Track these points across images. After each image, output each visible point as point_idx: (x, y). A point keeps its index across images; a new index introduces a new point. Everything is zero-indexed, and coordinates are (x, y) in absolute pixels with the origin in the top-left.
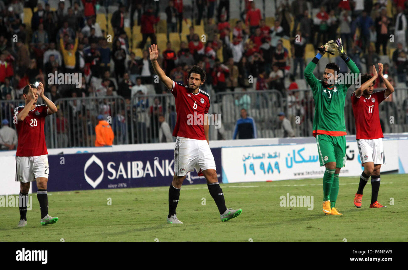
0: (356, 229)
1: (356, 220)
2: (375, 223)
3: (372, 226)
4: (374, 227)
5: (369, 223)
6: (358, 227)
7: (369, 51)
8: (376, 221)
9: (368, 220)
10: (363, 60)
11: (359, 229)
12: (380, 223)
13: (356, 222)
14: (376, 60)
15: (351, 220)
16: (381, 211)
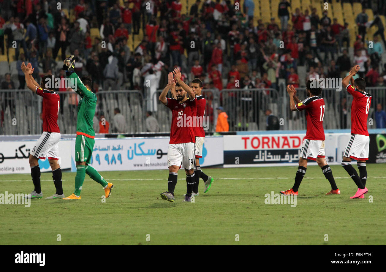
0: (29, 223)
1: (29, 215)
2: (47, 218)
3: (44, 221)
4: (46, 222)
5: (42, 218)
6: (31, 222)
7: (46, 56)
8: (48, 217)
9: (41, 215)
10: (41, 65)
11: (32, 223)
12: (52, 218)
13: (29, 217)
14: (52, 65)
15: (24, 215)
16: (53, 207)
